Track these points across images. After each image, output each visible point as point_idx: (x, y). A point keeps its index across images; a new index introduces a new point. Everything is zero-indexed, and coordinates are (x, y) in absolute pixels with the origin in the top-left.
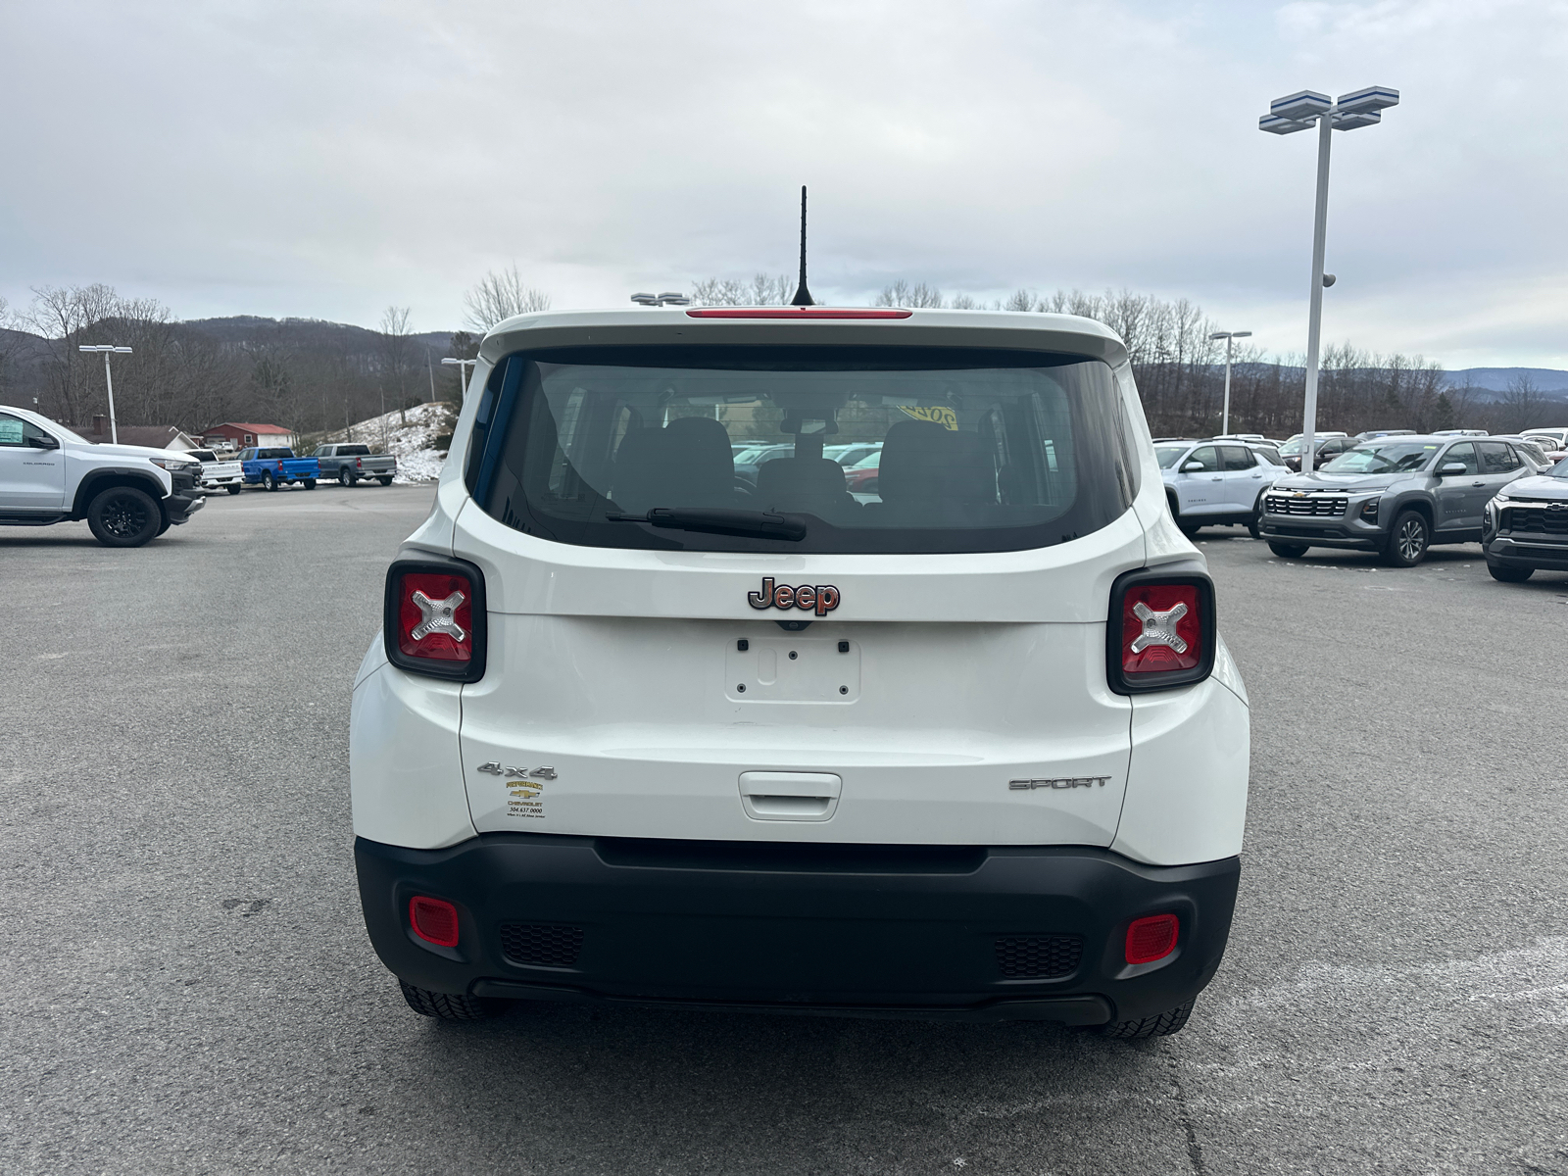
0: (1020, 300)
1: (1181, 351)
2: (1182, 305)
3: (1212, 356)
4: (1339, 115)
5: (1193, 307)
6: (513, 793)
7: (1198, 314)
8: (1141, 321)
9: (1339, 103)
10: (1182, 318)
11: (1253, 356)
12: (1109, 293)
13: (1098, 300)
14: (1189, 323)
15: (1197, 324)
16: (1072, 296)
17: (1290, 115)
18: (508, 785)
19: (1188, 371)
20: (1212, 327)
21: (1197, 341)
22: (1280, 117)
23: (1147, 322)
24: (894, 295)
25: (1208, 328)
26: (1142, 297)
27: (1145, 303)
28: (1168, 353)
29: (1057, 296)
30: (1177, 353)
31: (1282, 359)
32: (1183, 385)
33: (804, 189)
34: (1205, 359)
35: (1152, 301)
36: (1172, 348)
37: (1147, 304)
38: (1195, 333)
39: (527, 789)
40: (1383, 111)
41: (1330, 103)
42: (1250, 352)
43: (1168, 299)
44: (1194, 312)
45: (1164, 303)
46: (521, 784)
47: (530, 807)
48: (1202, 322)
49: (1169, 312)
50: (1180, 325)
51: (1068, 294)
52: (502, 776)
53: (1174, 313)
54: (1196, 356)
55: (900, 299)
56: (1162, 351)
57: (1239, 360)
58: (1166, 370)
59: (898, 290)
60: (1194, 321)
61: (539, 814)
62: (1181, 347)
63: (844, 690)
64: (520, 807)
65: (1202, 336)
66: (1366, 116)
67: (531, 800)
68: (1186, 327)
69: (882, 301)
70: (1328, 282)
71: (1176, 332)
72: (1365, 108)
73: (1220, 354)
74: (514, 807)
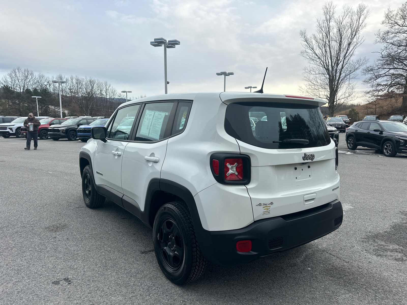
0: (60, 77)
1: (106, 95)
2: (106, 83)
3: (114, 96)
4: (167, 45)
5: (108, 83)
6: (264, 209)
7: (110, 85)
8: (95, 86)
9: (168, 42)
10: (106, 86)
11: (124, 97)
12: (86, 78)
13: (83, 79)
14: (108, 87)
15: (110, 88)
16: (75, 77)
17: (158, 43)
18: (263, 208)
19: (109, 100)
20: (114, 89)
21: (110, 92)
22: (156, 43)
23: (97, 86)
24: (17, 71)
25: (113, 89)
26: (95, 79)
27: (96, 81)
28: (103, 95)
29: (71, 77)
30: (105, 95)
31: (131, 98)
32: (108, 103)
33: (267, 68)
34: (113, 97)
35: (98, 80)
36: (104, 93)
37: (97, 81)
38: (110, 90)
39: (268, 208)
40: (176, 46)
41: (166, 41)
42: (124, 96)
43: (102, 81)
44: (109, 85)
45: (101, 82)
46: (266, 207)
47: (268, 212)
48: (111, 87)
49: (102, 84)
50: (105, 88)
51: (74, 76)
52: (262, 206)
53: (104, 84)
54: (110, 96)
55: (19, 72)
56: (101, 94)
57: (121, 98)
58: (103, 99)
59: (18, 70)
60: (109, 87)
61: (269, 213)
62: (106, 93)
63: (310, 176)
64: (265, 212)
65: (111, 91)
66: (173, 46)
67: (268, 210)
68: (107, 88)
69: (12, 72)
70: (168, 83)
71: (105, 89)
72: (173, 44)
73: (116, 96)
74: (264, 213)
